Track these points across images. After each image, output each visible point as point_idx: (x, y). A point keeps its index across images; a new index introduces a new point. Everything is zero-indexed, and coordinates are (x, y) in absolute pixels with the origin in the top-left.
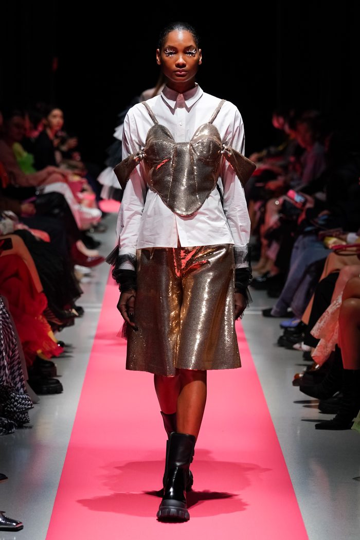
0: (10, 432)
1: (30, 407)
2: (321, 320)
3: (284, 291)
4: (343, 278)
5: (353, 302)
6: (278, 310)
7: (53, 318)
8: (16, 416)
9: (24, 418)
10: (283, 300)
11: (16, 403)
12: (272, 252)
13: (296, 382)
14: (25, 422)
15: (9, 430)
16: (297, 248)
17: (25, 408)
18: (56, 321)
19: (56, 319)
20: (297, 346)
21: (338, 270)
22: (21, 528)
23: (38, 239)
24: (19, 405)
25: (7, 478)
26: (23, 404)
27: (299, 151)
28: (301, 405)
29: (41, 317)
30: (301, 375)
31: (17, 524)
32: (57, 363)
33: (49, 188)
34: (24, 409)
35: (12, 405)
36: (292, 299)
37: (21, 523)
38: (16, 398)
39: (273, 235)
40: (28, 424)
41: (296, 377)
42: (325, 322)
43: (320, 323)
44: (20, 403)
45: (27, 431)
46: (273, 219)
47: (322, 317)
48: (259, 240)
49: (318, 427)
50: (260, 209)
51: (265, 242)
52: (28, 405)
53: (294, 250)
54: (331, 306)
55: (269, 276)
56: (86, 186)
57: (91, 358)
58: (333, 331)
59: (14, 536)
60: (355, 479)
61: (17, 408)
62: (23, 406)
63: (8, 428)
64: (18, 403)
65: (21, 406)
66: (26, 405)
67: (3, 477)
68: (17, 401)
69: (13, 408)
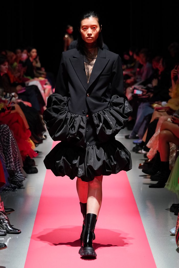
0: (15, 190)
2: (151, 140)
3: (134, 128)
4: (160, 122)
5: (165, 132)
6: (132, 136)
8: (18, 183)
10: (134, 131)
11: (17, 178)
13: (140, 167)
15: (14, 190)
16: (140, 108)
17: (22, 180)
19: (36, 140)
21: (158, 118)
22: (20, 232)
23: (26, 106)
25: (14, 210)
26: (21, 178)
27: (140, 66)
30: (142, 164)
31: (18, 230)
32: (35, 160)
33: (31, 83)
35: (16, 179)
36: (138, 131)
37: (20, 230)
40: (23, 187)
41: (140, 165)
42: (153, 141)
43: (150, 141)
44: (19, 178)
45: (22, 190)
46: (129, 96)
47: (151, 139)
49: (150, 187)
54: (155, 134)
56: (47, 82)
58: (156, 145)
59: (17, 236)
60: (167, 209)
61: (18, 180)
62: (21, 179)
63: (14, 189)
64: (18, 178)
65: (20, 179)
66: (22, 178)
67: (13, 210)
68: (18, 177)
69: (16, 180)
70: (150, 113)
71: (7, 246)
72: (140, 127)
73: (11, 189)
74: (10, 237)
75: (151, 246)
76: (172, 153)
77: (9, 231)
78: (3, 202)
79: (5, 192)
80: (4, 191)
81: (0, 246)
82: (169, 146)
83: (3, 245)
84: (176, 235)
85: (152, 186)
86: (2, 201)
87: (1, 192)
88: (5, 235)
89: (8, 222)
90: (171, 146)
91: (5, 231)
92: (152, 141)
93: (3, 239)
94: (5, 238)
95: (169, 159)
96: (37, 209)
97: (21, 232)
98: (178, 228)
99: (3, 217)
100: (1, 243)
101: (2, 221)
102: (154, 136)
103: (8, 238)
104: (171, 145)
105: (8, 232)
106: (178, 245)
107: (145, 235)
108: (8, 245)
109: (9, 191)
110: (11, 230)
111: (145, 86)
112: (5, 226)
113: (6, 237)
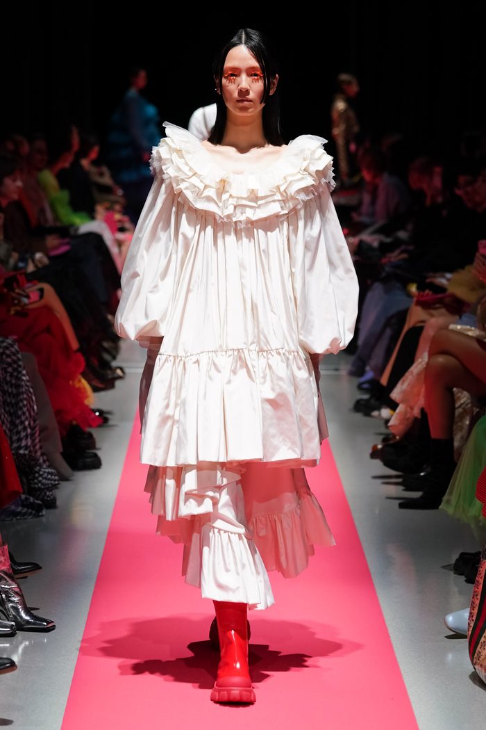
0: (41, 514)
1: (57, 483)
2: (404, 381)
4: (429, 333)
5: (441, 359)
7: (93, 379)
11: (40, 478)
13: (375, 454)
15: (39, 512)
20: (375, 413)
21: (423, 321)
22: (53, 628)
28: (380, 481)
30: (380, 446)
31: (48, 623)
32: (96, 433)
33: (85, 228)
34: (51, 486)
36: (369, 357)
37: (53, 622)
38: (41, 473)
41: (375, 448)
42: (409, 384)
43: (402, 384)
44: (46, 478)
47: (404, 378)
49: (402, 506)
54: (415, 365)
58: (419, 395)
59: (44, 638)
60: (444, 567)
61: (42, 484)
62: (49, 482)
63: (37, 510)
64: (43, 479)
65: (47, 482)
66: (52, 480)
67: (37, 567)
68: (41, 476)
69: (37, 484)
70: (401, 307)
71: (16, 663)
72: (373, 347)
73: (30, 511)
74: (25, 639)
75: (403, 667)
76: (462, 417)
77: (23, 623)
78: (6, 547)
79: (14, 519)
80: (11, 517)
81: (1, 666)
82: (452, 399)
83: (6, 661)
84: (469, 637)
85: (406, 504)
86: (4, 544)
87: (4, 520)
88: (12, 635)
89: (19, 600)
90: (459, 398)
91: (13, 623)
92: (406, 384)
93: (8, 645)
94: (11, 644)
95: (455, 433)
96: (99, 564)
97: (54, 626)
98: (474, 618)
99: (6, 587)
100: (1, 656)
101: (4, 596)
102: (412, 372)
103: (21, 643)
104: (459, 395)
105: (21, 627)
106: (474, 664)
107: (388, 636)
108: (19, 662)
109: (23, 516)
110: (28, 622)
111: (387, 235)
112: (11, 610)
113: (15, 640)
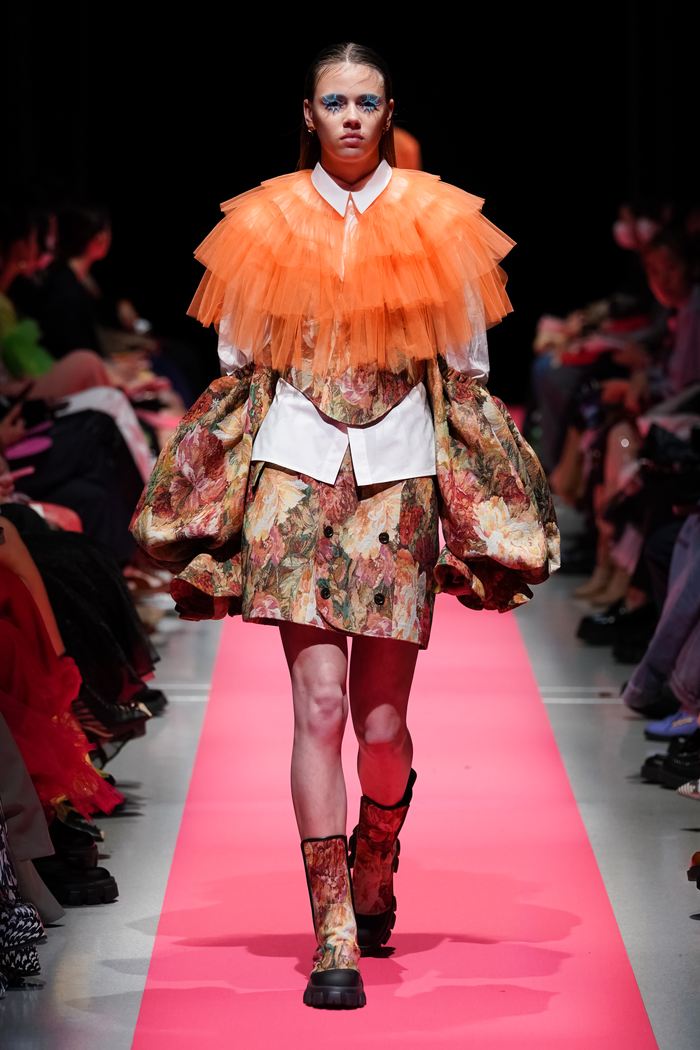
1: (37, 935)
3: (652, 644)
6: (639, 690)
7: (91, 720)
8: (7, 958)
9: (26, 962)
10: (651, 668)
12: (626, 553)
14: (29, 973)
17: (25, 938)
18: (94, 727)
19: (97, 723)
20: (686, 788)
23: (52, 527)
24: (10, 931)
26: (20, 929)
29: (67, 716)
32: (105, 827)
33: (79, 402)
34: (23, 941)
36: (672, 665)
39: (624, 511)
40: (37, 977)
41: (696, 860)
45: (32, 995)
46: (624, 471)
48: (590, 523)
50: (592, 447)
51: (606, 528)
52: (34, 931)
53: (677, 548)
55: (622, 611)
57: (186, 815)
62: (21, 934)
65: (15, 934)
66: (26, 930)
